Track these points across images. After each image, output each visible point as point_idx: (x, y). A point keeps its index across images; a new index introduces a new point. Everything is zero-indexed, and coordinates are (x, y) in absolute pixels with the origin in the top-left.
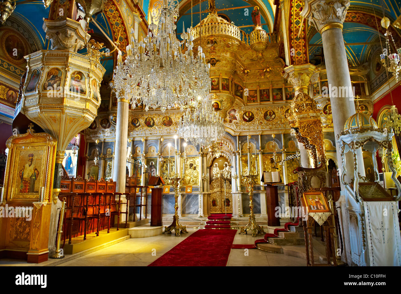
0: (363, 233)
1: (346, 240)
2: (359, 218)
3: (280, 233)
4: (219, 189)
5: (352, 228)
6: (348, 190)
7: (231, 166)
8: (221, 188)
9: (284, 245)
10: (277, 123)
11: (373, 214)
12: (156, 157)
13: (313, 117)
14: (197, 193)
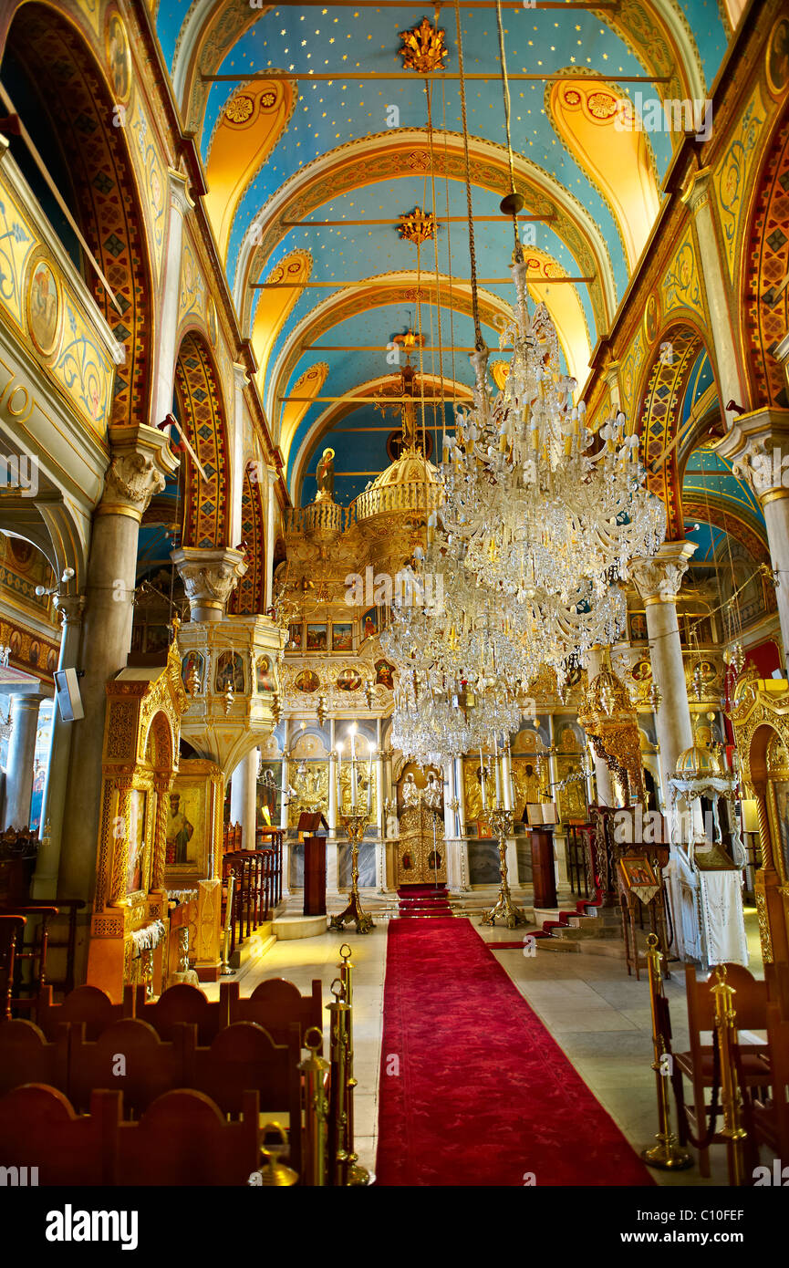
0: (699, 912)
1: (677, 924)
2: (694, 893)
3: (571, 919)
4: (418, 831)
5: (685, 906)
6: (681, 854)
7: (442, 782)
8: (422, 828)
9: (579, 939)
10: (540, 692)
11: (711, 887)
12: (277, 760)
13: (625, 720)
14: (374, 840)
